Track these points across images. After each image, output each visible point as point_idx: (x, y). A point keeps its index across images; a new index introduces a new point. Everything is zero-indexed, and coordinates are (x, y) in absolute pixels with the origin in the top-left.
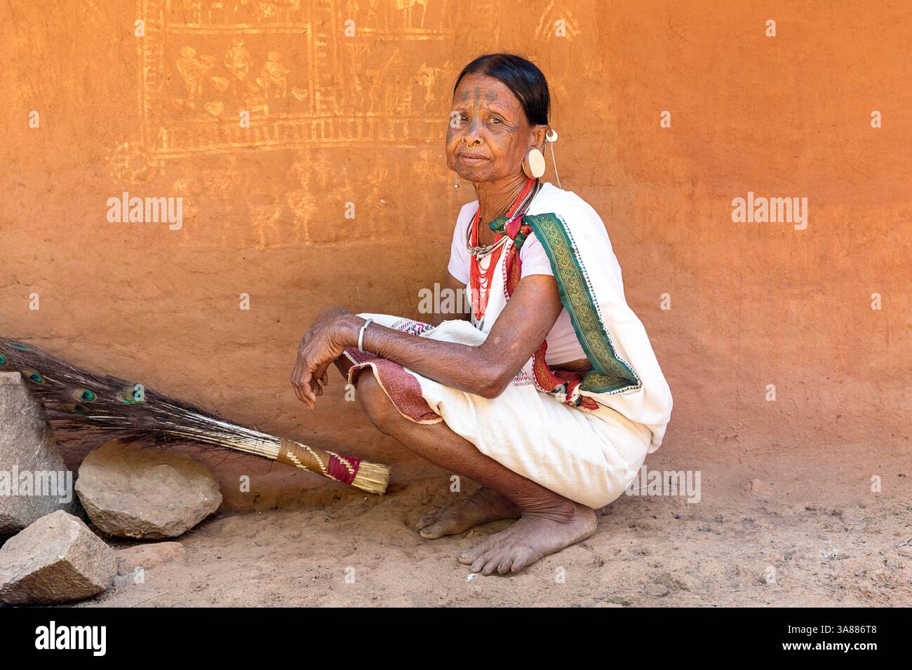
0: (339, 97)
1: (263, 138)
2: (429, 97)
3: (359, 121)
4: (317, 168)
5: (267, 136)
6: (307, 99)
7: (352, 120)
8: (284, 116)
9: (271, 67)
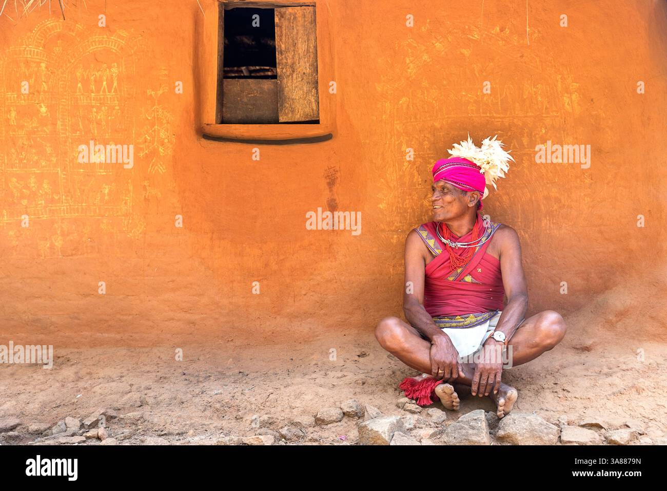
0: (72, 197)
1: (42, 214)
2: (106, 198)
3: (80, 207)
4: (63, 226)
5: (44, 213)
6: (59, 199)
7: (77, 207)
8: (50, 205)
9: (45, 186)
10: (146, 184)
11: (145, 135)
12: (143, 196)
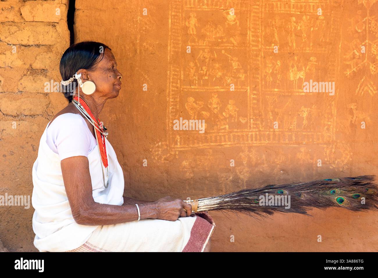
0: (262, 121)
1: (225, 141)
2: (305, 122)
3: (272, 133)
4: (251, 156)
5: (227, 140)
6: (247, 123)
7: (268, 133)
8: (236, 130)
9: (230, 107)
10: (352, 107)
11: (354, 50)
12: (349, 121)
